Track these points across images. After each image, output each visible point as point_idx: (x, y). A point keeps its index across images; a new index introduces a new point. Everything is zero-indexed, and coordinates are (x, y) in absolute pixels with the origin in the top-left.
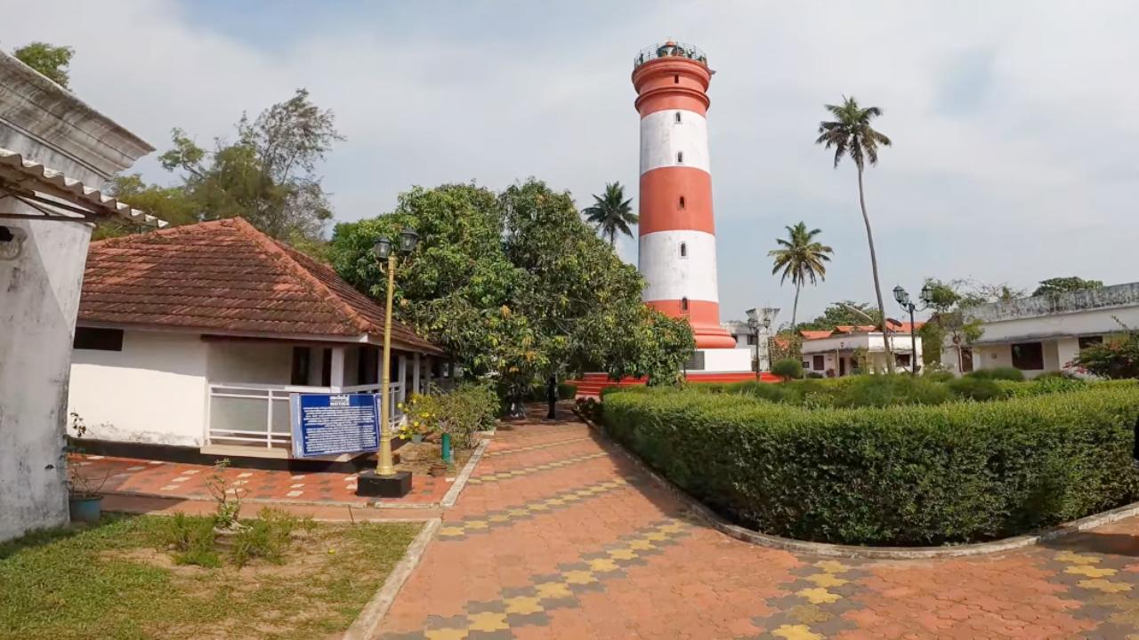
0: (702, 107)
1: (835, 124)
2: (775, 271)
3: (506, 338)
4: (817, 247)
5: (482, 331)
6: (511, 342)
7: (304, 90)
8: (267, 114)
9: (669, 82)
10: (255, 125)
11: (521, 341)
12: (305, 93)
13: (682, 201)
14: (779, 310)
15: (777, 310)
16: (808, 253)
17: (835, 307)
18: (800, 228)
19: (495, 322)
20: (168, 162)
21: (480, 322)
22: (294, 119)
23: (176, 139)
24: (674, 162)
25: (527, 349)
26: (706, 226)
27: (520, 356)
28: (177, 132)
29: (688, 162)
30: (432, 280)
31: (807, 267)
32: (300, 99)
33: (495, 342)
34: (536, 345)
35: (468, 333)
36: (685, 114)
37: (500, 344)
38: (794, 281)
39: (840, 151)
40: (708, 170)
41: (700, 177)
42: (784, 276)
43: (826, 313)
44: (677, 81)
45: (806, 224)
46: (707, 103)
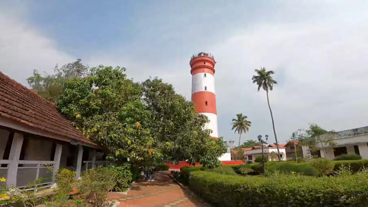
0: (213, 73)
1: (258, 77)
2: (233, 129)
3: (137, 140)
4: (246, 121)
5: (122, 135)
6: (140, 143)
7: (80, 59)
8: (66, 66)
9: (202, 64)
10: (61, 69)
11: (146, 143)
12: (80, 60)
13: (206, 103)
14: (234, 141)
15: (233, 142)
16: (244, 123)
17: (247, 142)
18: (241, 115)
19: (130, 130)
20: (30, 81)
21: (121, 130)
22: (75, 69)
23: (34, 73)
24: (204, 90)
25: (149, 148)
26: (214, 112)
27: (145, 151)
28: (35, 71)
29: (208, 90)
30: (97, 106)
31: (243, 128)
32: (78, 62)
33: (129, 142)
34: (154, 146)
35: (113, 135)
36: (208, 74)
37: (132, 143)
38: (239, 132)
39: (260, 86)
40: (215, 93)
41: (212, 95)
42: (236, 131)
43: (244, 143)
44: (205, 64)
45: (243, 114)
46: (214, 72)
